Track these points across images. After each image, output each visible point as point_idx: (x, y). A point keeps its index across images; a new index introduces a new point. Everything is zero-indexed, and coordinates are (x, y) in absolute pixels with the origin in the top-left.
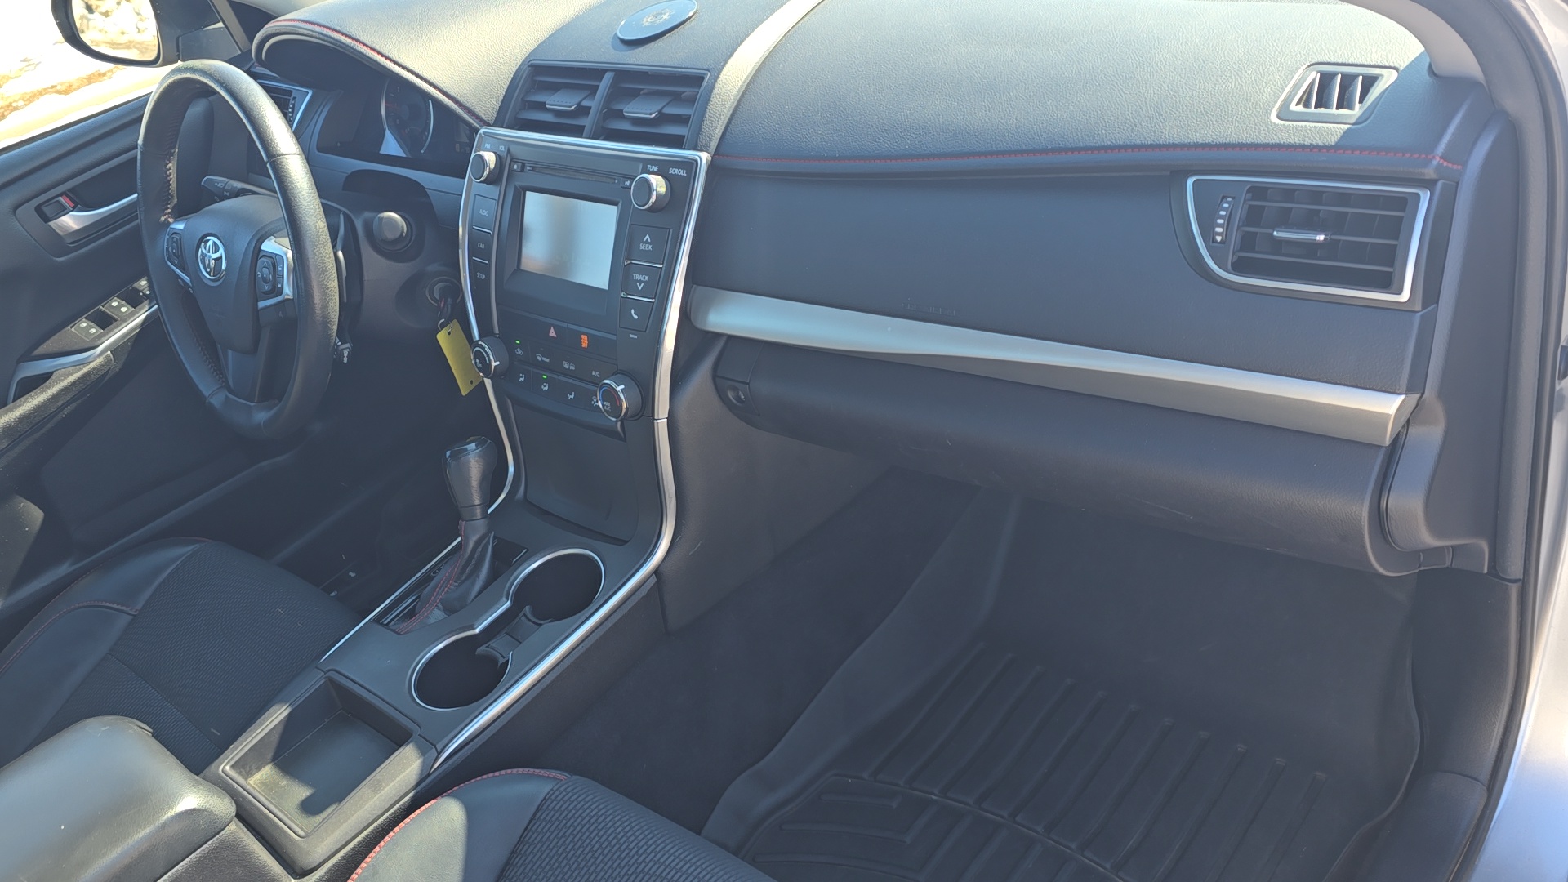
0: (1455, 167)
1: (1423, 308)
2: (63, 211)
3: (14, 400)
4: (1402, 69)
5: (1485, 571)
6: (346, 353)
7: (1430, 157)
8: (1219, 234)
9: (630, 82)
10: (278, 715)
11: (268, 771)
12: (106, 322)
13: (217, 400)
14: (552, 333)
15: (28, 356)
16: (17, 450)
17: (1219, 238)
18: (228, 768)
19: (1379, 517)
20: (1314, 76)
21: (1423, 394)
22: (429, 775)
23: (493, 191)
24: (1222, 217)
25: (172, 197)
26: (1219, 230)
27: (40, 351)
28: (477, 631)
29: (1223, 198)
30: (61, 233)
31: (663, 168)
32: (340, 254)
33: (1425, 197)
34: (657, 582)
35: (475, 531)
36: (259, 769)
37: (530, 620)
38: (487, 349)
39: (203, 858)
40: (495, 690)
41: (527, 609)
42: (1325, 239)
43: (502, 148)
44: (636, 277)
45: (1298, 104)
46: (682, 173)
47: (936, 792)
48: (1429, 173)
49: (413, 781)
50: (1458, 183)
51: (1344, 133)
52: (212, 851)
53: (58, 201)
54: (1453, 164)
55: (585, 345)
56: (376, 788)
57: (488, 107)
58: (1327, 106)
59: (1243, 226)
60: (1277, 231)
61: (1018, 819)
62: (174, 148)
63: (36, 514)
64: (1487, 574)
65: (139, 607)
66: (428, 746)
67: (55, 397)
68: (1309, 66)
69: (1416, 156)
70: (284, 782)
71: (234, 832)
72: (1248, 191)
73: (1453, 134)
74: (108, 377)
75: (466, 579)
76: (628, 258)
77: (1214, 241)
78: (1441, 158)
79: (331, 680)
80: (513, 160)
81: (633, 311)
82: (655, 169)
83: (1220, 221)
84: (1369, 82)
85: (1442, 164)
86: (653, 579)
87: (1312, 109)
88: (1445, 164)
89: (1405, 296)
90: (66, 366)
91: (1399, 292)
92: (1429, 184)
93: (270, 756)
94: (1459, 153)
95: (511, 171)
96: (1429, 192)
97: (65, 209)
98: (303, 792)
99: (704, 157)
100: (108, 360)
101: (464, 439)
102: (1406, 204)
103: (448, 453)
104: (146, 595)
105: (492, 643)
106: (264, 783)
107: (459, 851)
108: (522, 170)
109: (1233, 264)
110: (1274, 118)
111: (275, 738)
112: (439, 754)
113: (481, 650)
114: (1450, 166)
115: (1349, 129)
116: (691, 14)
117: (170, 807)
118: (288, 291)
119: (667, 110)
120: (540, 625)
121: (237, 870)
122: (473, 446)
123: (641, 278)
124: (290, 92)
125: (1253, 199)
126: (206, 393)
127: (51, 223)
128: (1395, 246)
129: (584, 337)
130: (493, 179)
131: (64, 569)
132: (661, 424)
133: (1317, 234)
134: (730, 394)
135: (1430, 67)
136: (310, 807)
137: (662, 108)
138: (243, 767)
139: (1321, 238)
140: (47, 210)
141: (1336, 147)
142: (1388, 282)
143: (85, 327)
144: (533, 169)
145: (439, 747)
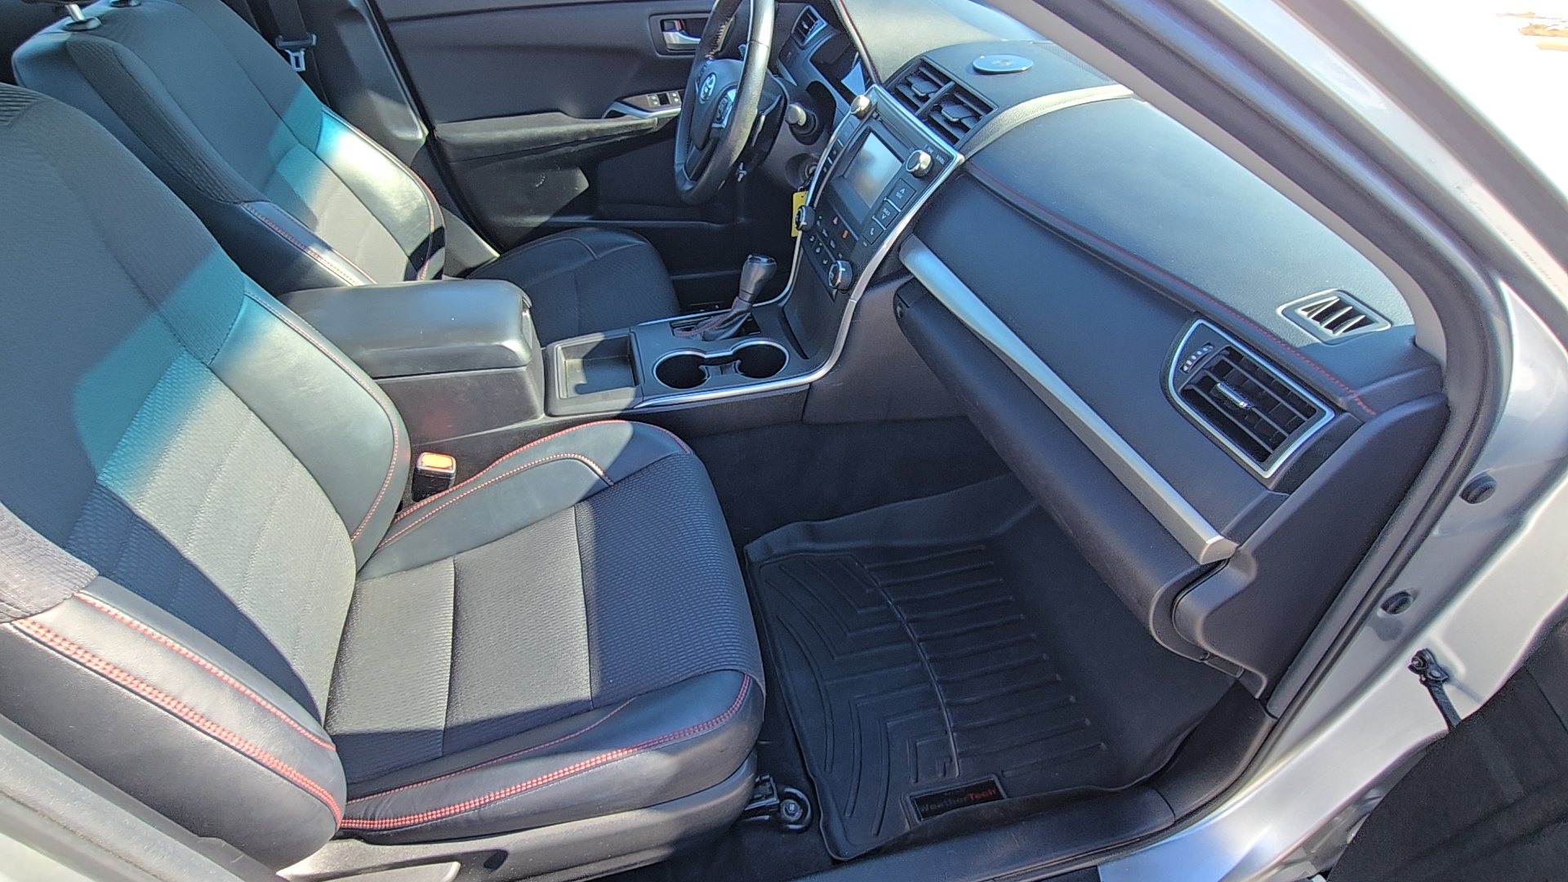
0: (1368, 411)
1: (1275, 490)
2: (673, 29)
3: (606, 117)
4: (1395, 326)
5: (1257, 696)
6: (741, 176)
7: (1351, 391)
8: (1188, 366)
9: (959, 94)
10: (598, 337)
11: (578, 361)
12: (664, 101)
13: (677, 169)
14: (835, 221)
15: (620, 100)
16: (590, 145)
17: (1186, 368)
18: (560, 348)
19: (1170, 603)
20: (1334, 300)
21: (1241, 545)
22: (633, 409)
23: (858, 122)
24: (1197, 355)
25: (717, 46)
26: (1189, 362)
27: (626, 100)
28: (706, 356)
29: (1209, 344)
30: (667, 41)
31: (935, 152)
32: (763, 118)
33: (1329, 415)
34: (809, 389)
35: (741, 305)
36: (574, 358)
37: (735, 367)
38: (804, 214)
39: (502, 374)
40: (692, 390)
41: (738, 362)
42: (1246, 407)
43: (875, 100)
44: (885, 210)
45: (1304, 310)
46: (942, 161)
47: (893, 600)
48: (1341, 402)
49: (623, 407)
50: (1364, 423)
51: (1312, 344)
52: (509, 374)
53: (674, 23)
54: (1369, 407)
55: (844, 236)
56: (605, 398)
57: (885, 75)
58: (1321, 323)
59: (1209, 369)
60: (1221, 384)
61: (921, 644)
62: (730, 17)
63: (583, 184)
64: (1259, 700)
65: (600, 257)
66: (641, 395)
67: (618, 128)
68: (1338, 291)
69: (1342, 385)
70: (579, 371)
71: (522, 372)
72: (1227, 349)
73: (1383, 387)
74: (649, 132)
75: (725, 328)
76: (888, 198)
77: (1182, 368)
78: (1359, 397)
79: (630, 337)
80: (876, 110)
81: (873, 229)
82: (931, 151)
83: (1194, 357)
84: (1366, 322)
85: (1357, 402)
86: (807, 387)
87: (1310, 318)
88: (1360, 403)
89: (1268, 475)
90: (633, 114)
91: (1265, 469)
92: (1338, 410)
93: (583, 355)
94: (1382, 404)
95: (871, 116)
96: (1333, 416)
97: (675, 28)
98: (582, 381)
99: (959, 158)
100: (653, 123)
101: (765, 255)
102: (1310, 412)
103: (750, 256)
104: (606, 253)
105: (709, 367)
106: (571, 366)
107: (616, 452)
108: (876, 119)
109: (1183, 390)
110: (1279, 311)
111: (589, 349)
112: (643, 401)
113: (702, 367)
114: (1364, 407)
115: (1317, 343)
116: (1024, 69)
117: (499, 340)
118: (725, 122)
119: (964, 121)
120: (736, 372)
121: (517, 391)
122: (765, 260)
123: (887, 212)
124: (816, 19)
125: (1228, 357)
126: (676, 162)
127: (665, 33)
128: (1285, 438)
129: (846, 232)
130: (860, 116)
131: (584, 219)
132: (853, 302)
133: (1243, 401)
134: (899, 309)
135: (1415, 336)
136: (579, 389)
137: (962, 118)
138: (568, 352)
139: (1243, 404)
140: (666, 24)
141: (1297, 350)
142: (1262, 457)
143: (654, 99)
144: (881, 121)
145: (645, 398)
